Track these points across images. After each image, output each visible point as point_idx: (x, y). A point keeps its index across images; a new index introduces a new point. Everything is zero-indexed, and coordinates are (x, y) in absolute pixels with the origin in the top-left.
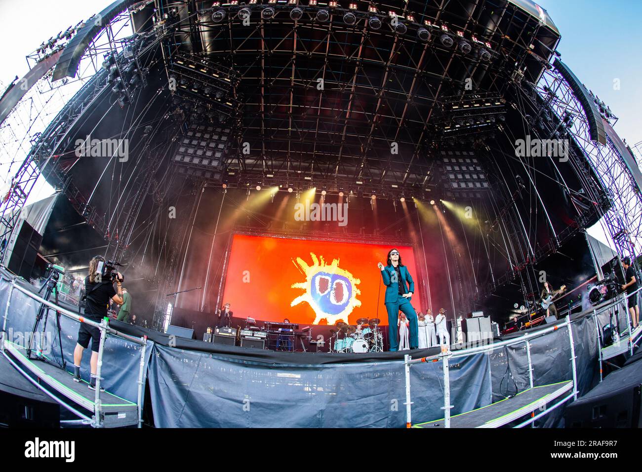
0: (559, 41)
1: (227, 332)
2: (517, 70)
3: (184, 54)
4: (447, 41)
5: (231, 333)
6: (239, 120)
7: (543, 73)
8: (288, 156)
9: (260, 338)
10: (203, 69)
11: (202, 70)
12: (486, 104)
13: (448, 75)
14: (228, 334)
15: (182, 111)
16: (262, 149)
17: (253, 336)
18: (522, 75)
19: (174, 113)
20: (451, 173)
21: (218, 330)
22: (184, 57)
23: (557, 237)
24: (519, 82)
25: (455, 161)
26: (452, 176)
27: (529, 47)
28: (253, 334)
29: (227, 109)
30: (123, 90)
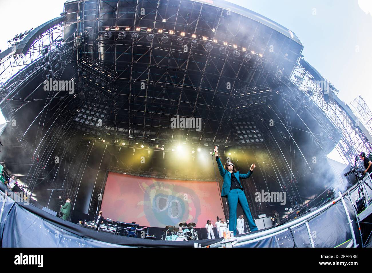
0: (303, 49)
1: (92, 225)
2: (279, 70)
3: (88, 58)
4: (236, 54)
5: (94, 226)
6: (114, 102)
7: (293, 71)
8: (143, 128)
9: (112, 231)
10: (97, 68)
11: (95, 68)
12: (261, 92)
13: (238, 78)
14: (92, 226)
15: (84, 94)
16: (129, 122)
17: (108, 229)
18: (281, 73)
19: (79, 94)
20: (241, 135)
21: (86, 223)
22: (87, 59)
23: (309, 164)
24: (280, 78)
25: (243, 128)
26: (241, 137)
27: (285, 56)
28: (108, 228)
29: (108, 94)
30: (50, 71)
